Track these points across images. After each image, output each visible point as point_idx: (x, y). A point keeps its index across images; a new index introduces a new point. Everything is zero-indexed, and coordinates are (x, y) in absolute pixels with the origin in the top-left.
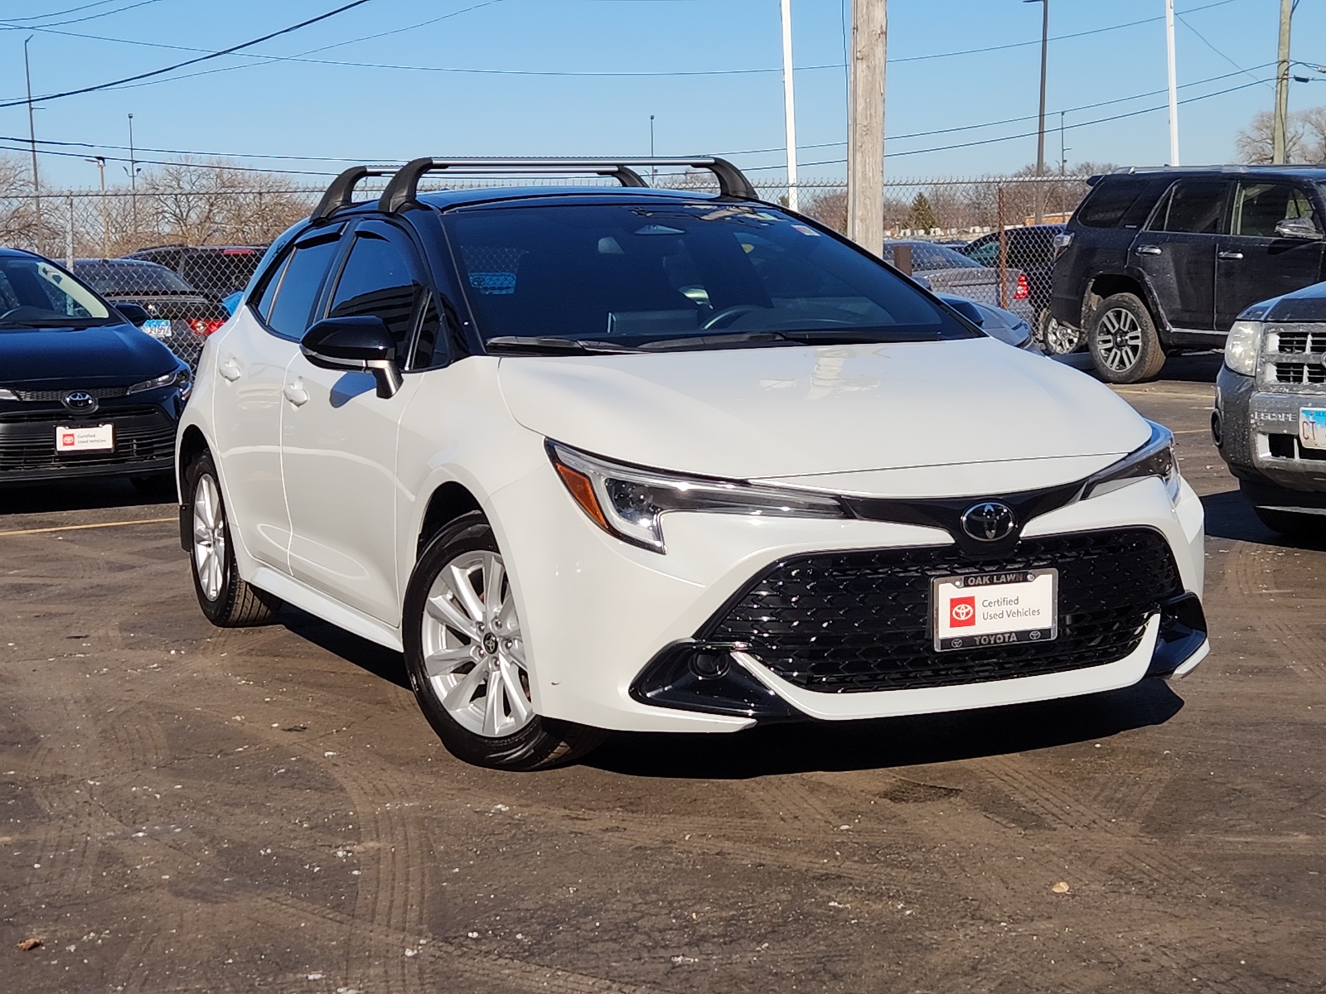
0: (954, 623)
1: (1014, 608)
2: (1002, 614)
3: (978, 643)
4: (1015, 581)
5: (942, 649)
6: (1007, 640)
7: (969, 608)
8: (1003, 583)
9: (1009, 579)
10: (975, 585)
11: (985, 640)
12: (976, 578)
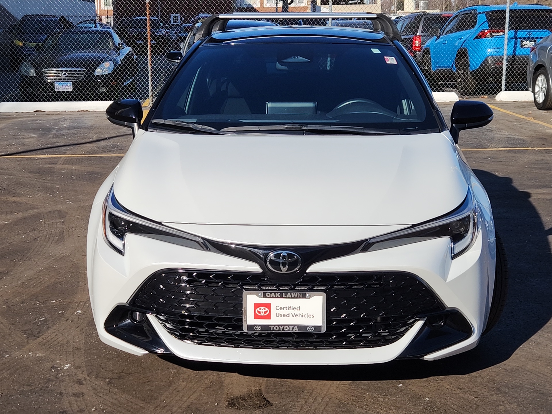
0: (256, 317)
1: (297, 312)
2: (289, 315)
3: (272, 329)
4: (297, 298)
5: (248, 330)
6: (291, 329)
7: (267, 309)
8: (289, 298)
9: (293, 296)
10: (270, 297)
11: (276, 328)
12: (271, 293)
